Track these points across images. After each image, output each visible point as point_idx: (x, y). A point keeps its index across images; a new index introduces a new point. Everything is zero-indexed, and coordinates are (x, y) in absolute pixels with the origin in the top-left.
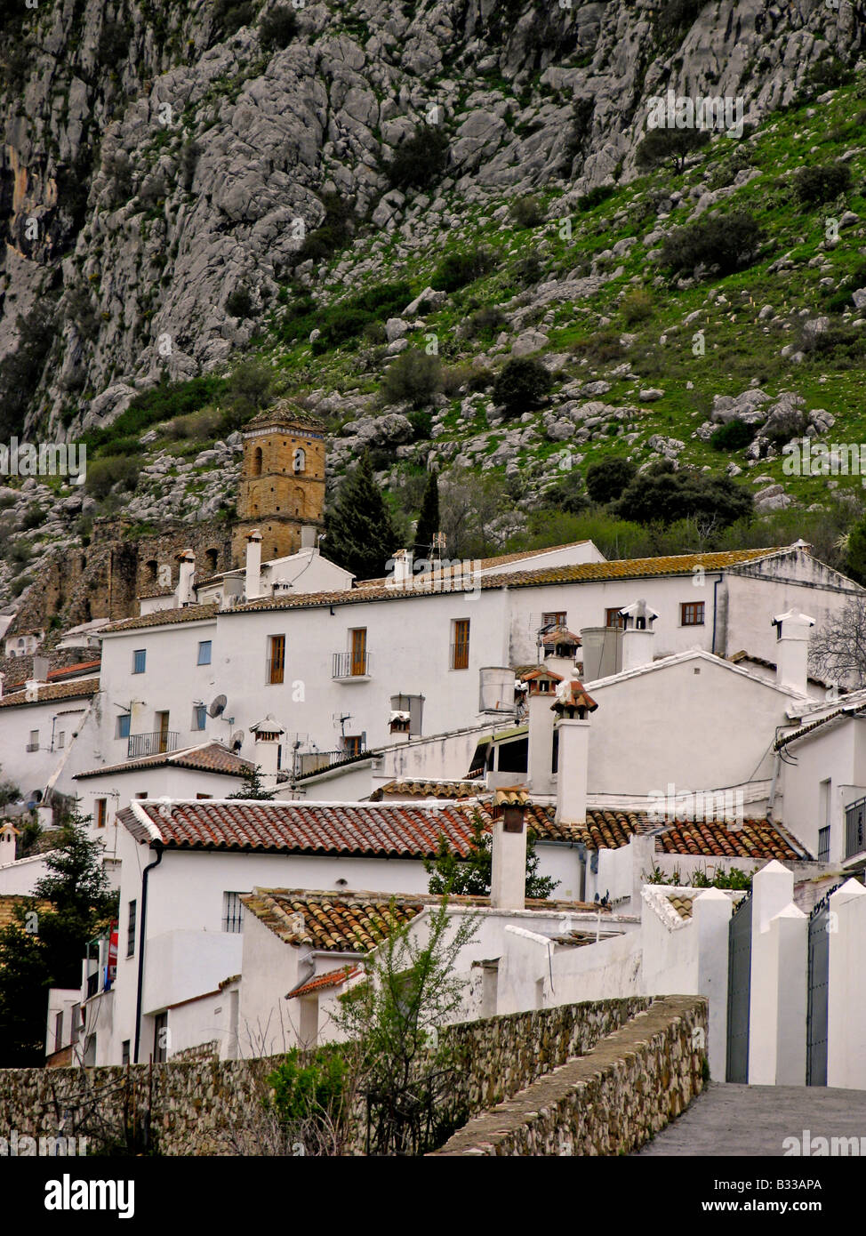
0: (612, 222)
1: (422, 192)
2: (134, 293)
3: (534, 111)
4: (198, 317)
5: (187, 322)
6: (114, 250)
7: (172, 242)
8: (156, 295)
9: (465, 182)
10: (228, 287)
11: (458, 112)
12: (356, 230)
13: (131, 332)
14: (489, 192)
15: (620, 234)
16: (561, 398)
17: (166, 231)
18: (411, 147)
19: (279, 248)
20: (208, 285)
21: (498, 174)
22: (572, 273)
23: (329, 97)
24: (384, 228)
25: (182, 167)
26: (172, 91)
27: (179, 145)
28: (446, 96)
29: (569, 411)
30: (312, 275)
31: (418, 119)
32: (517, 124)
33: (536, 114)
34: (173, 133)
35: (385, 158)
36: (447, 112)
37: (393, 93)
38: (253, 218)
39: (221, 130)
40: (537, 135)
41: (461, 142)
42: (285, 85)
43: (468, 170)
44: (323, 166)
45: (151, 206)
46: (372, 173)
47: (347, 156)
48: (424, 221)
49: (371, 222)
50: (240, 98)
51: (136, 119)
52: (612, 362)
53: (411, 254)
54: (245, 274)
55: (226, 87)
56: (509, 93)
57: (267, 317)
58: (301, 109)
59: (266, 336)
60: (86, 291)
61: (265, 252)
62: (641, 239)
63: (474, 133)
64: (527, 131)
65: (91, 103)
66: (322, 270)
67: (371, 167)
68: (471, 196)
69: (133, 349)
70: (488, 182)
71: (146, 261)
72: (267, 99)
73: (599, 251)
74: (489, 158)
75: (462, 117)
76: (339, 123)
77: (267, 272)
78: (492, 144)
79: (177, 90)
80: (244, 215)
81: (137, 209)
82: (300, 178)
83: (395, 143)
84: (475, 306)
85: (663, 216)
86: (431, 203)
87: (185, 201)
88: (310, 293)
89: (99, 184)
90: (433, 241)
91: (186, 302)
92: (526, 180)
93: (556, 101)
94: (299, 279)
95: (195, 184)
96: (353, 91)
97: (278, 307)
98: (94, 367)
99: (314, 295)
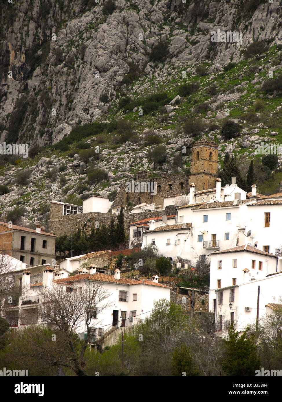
0: (239, 76)
1: (160, 63)
2: (65, 93)
3: (196, 37)
4: (90, 102)
5: (86, 104)
6: (57, 79)
7: (78, 77)
8: (73, 94)
9: (174, 59)
10: (100, 92)
11: (171, 36)
12: (140, 75)
13: (64, 106)
14: (182, 63)
15: (243, 80)
16: (242, 134)
17: (75, 73)
18: (157, 47)
19: (115, 80)
20: (93, 91)
21: (185, 57)
22: (228, 92)
23: (128, 30)
24: (149, 74)
25: (80, 52)
26: (74, 27)
27: (78, 45)
28: (166, 31)
29: (247, 138)
30: (126, 89)
31: (158, 38)
32: (190, 41)
33: (196, 38)
34: (76, 41)
35: (148, 51)
36: (167, 36)
37: (149, 30)
38: (106, 70)
39: (93, 41)
40: (197, 45)
41: (172, 46)
42: (114, 26)
43: (175, 56)
44: (127, 53)
45: (70, 64)
46: (144, 56)
47: (135, 50)
48: (162, 72)
49: (144, 72)
50: (99, 30)
51: (62, 36)
52: (256, 122)
53: (159, 83)
54: (106, 88)
55: (93, 26)
56: (187, 31)
57: (113, 103)
58: (120, 34)
59: (113, 109)
60: (47, 92)
61: (111, 81)
62: (250, 81)
63: (176, 44)
64: (194, 43)
65: (36, 29)
66: (130, 87)
67: (143, 54)
68: (177, 64)
69: (65, 112)
70: (182, 60)
71: (69, 83)
72: (108, 30)
73: (237, 85)
74: (182, 52)
75: (172, 38)
76: (132, 39)
77: (112, 88)
78: (183, 47)
79: (76, 27)
80: (104, 69)
81: (65, 66)
82: (121, 57)
83: (151, 46)
84: (196, 102)
85: (257, 74)
86: (164, 66)
87: (82, 63)
88: (126, 95)
89: (50, 57)
90: (166, 79)
91: (85, 97)
92: (195, 59)
93: (203, 34)
94: (122, 90)
95: (85, 58)
96: (136, 29)
97: (116, 99)
98: (51, 117)
99: (128, 96)
